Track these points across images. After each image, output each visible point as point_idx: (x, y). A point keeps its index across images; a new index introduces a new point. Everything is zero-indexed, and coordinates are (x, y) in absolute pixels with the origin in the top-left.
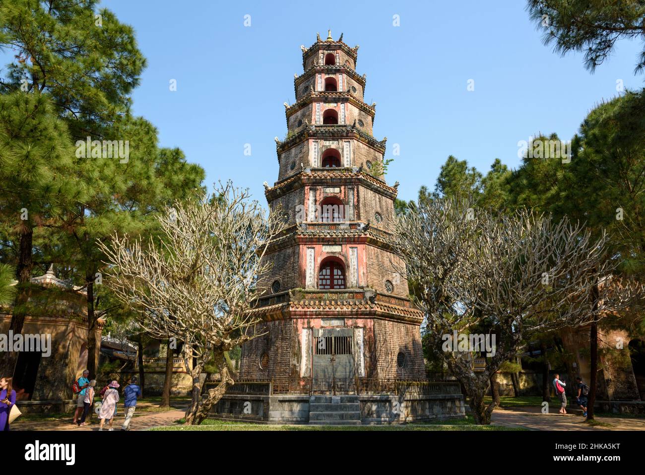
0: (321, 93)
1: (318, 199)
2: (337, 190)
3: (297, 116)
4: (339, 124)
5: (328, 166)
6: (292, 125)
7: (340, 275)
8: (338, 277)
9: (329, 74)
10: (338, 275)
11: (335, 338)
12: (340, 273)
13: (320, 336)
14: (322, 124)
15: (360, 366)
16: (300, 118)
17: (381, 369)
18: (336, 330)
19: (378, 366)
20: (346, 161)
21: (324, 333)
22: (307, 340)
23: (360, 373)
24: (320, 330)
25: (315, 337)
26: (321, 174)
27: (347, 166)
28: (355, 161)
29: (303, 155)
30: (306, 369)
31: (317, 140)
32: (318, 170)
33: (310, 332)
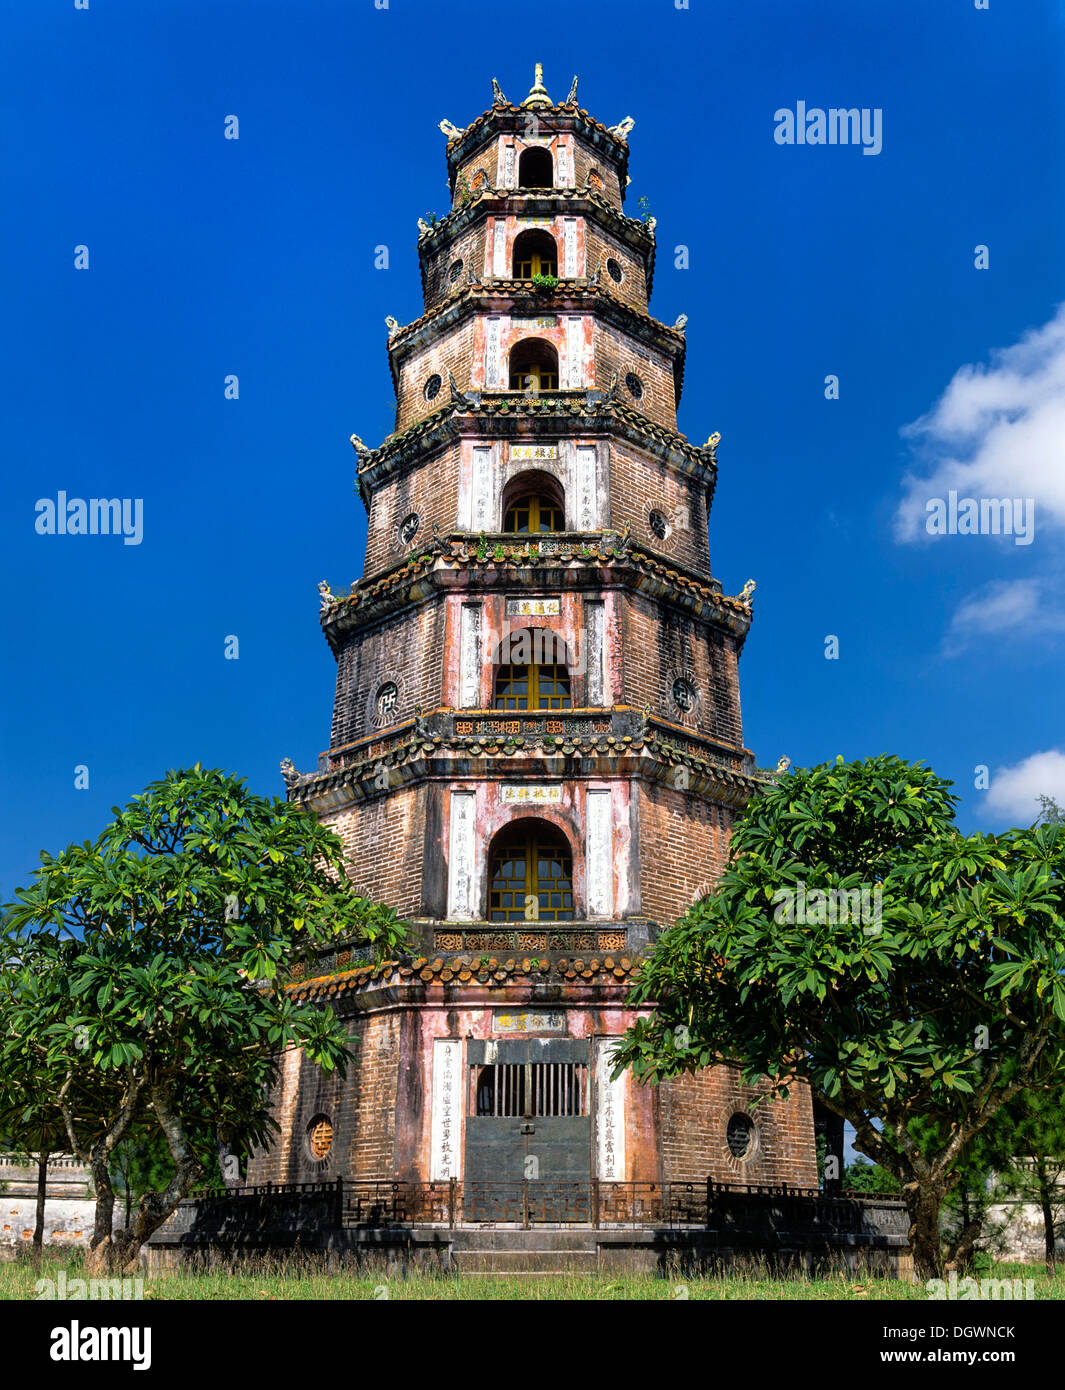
0: (503, 283)
2: (550, 606)
3: (427, 364)
6: (409, 392)
9: (530, 217)
11: (534, 1065)
13: (487, 1062)
14: (505, 388)
15: (610, 1150)
16: (435, 368)
17: (673, 1159)
18: (537, 1044)
19: (665, 1152)
20: (581, 511)
21: (502, 1053)
22: (448, 1075)
23: (610, 1170)
24: (489, 1044)
25: (472, 1067)
26: (500, 552)
27: (585, 529)
28: (612, 513)
29: (441, 492)
30: (445, 1158)
31: (488, 443)
32: (491, 540)
33: (459, 1049)
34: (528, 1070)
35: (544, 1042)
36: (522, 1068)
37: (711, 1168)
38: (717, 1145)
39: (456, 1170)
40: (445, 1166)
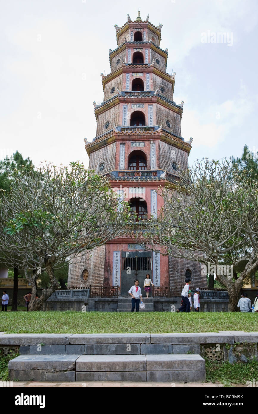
0: (130, 65)
1: (126, 152)
2: (142, 144)
3: (111, 84)
4: (145, 90)
5: (136, 125)
6: (107, 91)
7: (143, 212)
8: (142, 213)
9: (137, 49)
10: (142, 212)
11: (138, 258)
12: (143, 210)
13: (126, 257)
14: (131, 91)
15: (157, 278)
16: (113, 86)
17: (172, 281)
18: (139, 253)
19: (171, 279)
20: (150, 121)
21: (130, 255)
22: (117, 260)
23: (157, 283)
24: (127, 253)
25: (123, 258)
26: (129, 132)
27: (150, 125)
28: (157, 121)
29: (115, 116)
30: (116, 280)
31: (126, 104)
32: (127, 129)
33: (119, 254)
34: (137, 259)
35: (140, 252)
36: (135, 258)
37: (181, 283)
38: (183, 277)
39: (119, 284)
40: (116, 282)
